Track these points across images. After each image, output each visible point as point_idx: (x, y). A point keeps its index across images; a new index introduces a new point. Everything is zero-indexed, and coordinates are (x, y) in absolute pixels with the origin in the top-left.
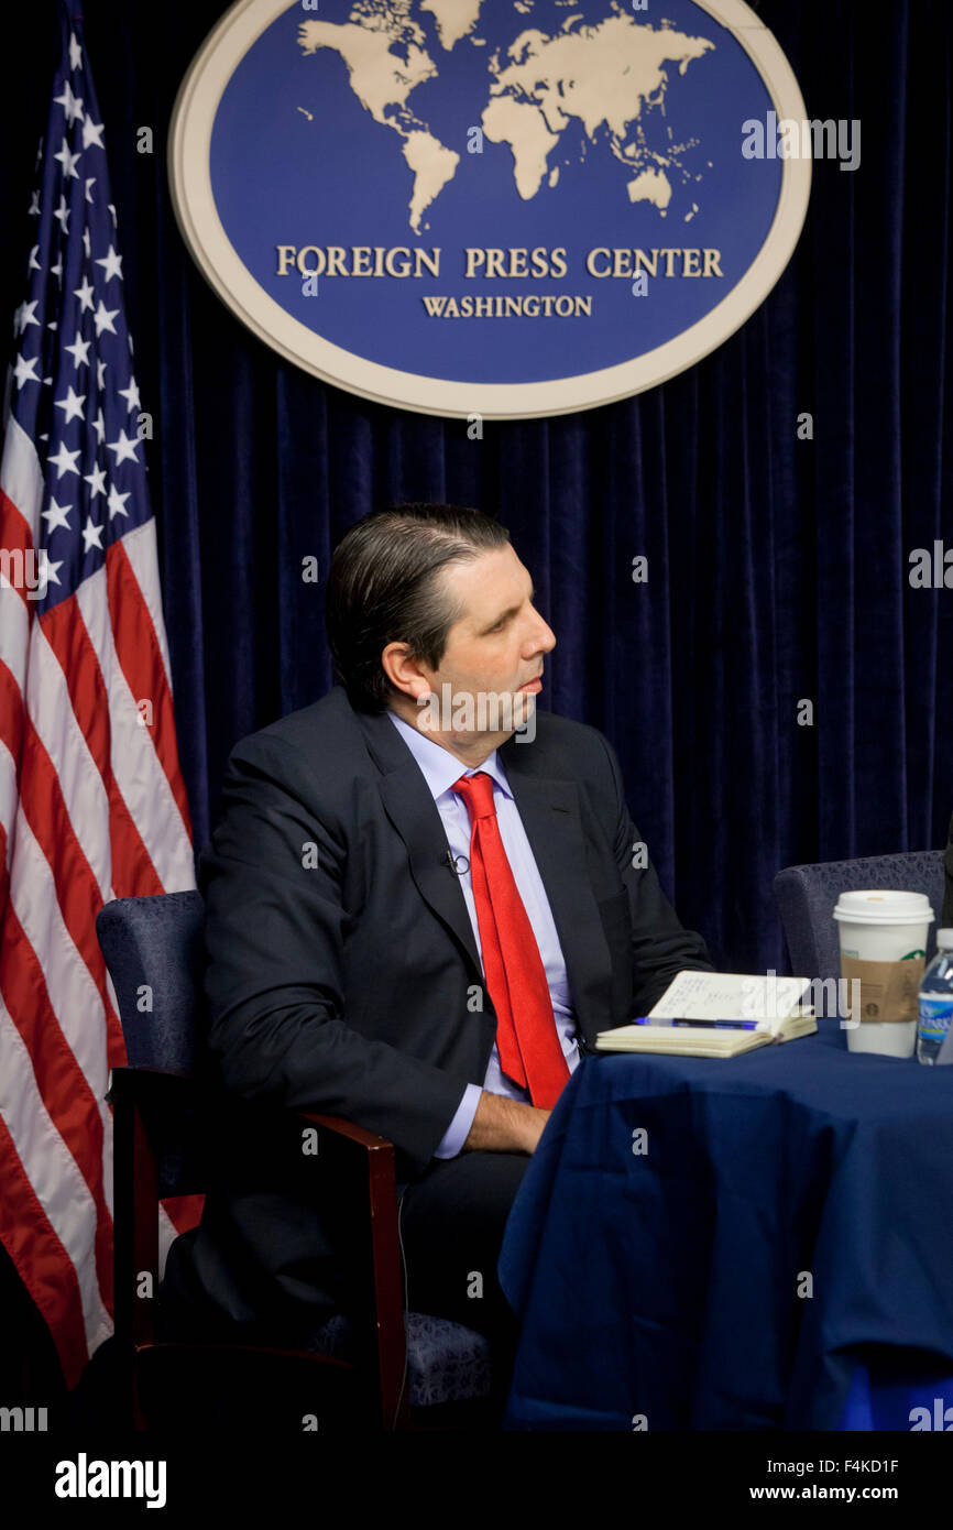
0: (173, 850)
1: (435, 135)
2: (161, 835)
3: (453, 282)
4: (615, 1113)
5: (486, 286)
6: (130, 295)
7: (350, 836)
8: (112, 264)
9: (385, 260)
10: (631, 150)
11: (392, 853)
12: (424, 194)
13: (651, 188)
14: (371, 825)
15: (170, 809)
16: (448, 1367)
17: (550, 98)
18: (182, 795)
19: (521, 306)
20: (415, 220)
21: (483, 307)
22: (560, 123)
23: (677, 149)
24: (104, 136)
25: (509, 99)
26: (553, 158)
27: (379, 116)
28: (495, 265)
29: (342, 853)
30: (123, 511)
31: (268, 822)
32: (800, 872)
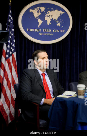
1: (41, 19)
2: (16, 79)
3: (42, 32)
4: (58, 102)
5: (45, 32)
6: (14, 32)
7: (32, 78)
8: (13, 30)
9: (36, 30)
10: (57, 21)
12: (40, 24)
13: (59, 24)
15: (17, 77)
16: (43, 124)
17: (50, 16)
19: (47, 34)
20: (39, 27)
21: (44, 34)
22: (51, 19)
23: (61, 21)
24: (13, 19)
25: (47, 17)
26: (50, 22)
27: (36, 18)
28: (45, 31)
30: (13, 51)
32: (72, 83)
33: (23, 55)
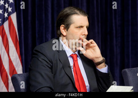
0: (19, 67)
2: (17, 65)
7: (53, 62)
11: (60, 66)
14: (57, 60)
18: (20, 58)
29: (52, 65)
30: (11, 11)
31: (39, 60)
32: (126, 70)
33: (29, 18)
